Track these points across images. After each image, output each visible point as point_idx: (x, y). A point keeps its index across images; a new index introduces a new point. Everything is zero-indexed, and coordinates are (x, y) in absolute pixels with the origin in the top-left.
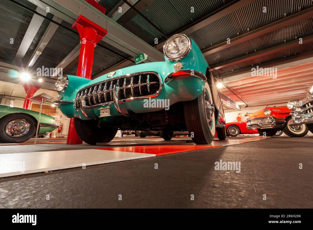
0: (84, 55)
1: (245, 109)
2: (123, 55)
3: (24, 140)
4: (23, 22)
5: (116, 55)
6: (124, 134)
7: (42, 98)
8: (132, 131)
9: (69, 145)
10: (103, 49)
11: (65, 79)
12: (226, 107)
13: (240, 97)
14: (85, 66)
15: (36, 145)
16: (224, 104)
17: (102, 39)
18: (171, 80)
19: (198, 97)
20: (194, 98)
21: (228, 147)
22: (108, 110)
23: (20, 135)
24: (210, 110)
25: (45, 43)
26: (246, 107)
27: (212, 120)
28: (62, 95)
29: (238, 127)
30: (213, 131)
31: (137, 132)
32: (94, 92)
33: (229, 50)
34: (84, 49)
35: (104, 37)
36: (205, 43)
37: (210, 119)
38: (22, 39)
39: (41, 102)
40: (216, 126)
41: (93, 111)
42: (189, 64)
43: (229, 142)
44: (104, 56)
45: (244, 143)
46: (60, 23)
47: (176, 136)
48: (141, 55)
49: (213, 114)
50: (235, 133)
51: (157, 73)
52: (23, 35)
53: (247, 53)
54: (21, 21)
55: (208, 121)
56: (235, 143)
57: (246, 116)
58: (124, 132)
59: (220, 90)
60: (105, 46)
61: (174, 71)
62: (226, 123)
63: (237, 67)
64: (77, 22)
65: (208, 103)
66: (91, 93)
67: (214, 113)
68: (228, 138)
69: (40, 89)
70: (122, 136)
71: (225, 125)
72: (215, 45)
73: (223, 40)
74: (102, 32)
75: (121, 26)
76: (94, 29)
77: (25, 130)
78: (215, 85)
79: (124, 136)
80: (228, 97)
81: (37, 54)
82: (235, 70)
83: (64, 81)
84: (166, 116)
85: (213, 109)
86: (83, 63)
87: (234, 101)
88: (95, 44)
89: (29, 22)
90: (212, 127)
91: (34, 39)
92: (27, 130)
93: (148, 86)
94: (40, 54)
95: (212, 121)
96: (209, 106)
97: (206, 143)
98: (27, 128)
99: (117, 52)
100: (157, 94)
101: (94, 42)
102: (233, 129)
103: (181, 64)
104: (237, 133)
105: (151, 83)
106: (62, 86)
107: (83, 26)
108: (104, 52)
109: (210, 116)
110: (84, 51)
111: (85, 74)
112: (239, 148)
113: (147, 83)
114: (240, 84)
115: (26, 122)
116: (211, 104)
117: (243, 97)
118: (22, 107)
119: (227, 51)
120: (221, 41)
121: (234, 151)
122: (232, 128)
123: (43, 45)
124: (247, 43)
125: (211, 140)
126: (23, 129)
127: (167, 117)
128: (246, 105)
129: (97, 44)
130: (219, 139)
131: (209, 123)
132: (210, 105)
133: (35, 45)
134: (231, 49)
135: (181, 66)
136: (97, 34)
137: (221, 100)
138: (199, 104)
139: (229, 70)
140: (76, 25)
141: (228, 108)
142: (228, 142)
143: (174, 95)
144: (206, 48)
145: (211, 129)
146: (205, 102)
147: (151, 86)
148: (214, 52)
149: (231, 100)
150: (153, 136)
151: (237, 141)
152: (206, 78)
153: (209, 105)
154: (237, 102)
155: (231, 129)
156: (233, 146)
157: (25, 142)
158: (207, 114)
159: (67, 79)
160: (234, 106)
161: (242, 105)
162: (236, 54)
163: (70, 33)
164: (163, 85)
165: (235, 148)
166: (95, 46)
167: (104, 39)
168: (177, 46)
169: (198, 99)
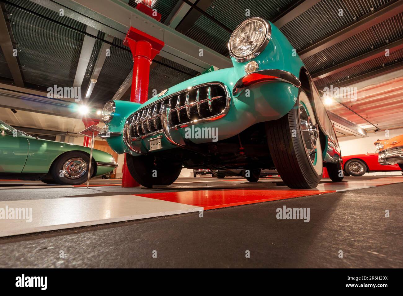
0: (137, 75)
1: (373, 134)
2: (189, 72)
3: (81, 181)
4: (76, 47)
5: (180, 74)
6: (198, 174)
7: (93, 132)
8: (207, 170)
9: (124, 187)
10: (163, 67)
11: (111, 105)
12: (342, 133)
13: (365, 117)
14: (139, 89)
15: (89, 188)
16: (338, 129)
17: (159, 53)
18: (242, 91)
19: (289, 114)
20: (282, 116)
21: (347, 194)
22: (159, 140)
23: (77, 176)
24: (311, 134)
25: (99, 68)
26: (376, 131)
27: (316, 149)
28: (109, 125)
29: (363, 161)
30: (318, 168)
31: (212, 171)
32: (142, 118)
33: (341, 46)
34: (138, 69)
35: (161, 51)
36: (302, 41)
37: (311, 149)
38: (77, 67)
39: (93, 136)
40: (325, 160)
41: (142, 143)
42: (270, 60)
43: (349, 184)
44: (166, 77)
45: (377, 186)
46: (112, 41)
47: (267, 176)
48: (210, 69)
49: (316, 140)
50: (359, 171)
51: (223, 84)
52: (77, 63)
53: (372, 47)
54: (73, 46)
55: (308, 152)
56: (360, 187)
57: (376, 144)
58: (197, 171)
59: (328, 108)
60: (166, 63)
61: (245, 75)
62: (342, 156)
63: (357, 71)
64: (128, 36)
65: (307, 124)
66: (139, 119)
67: (318, 139)
68: (346, 178)
69: (99, 123)
70: (195, 176)
71: (341, 159)
72: (317, 42)
73: (330, 32)
74: (158, 45)
75: (181, 34)
76: (148, 41)
77: (82, 170)
78: (320, 101)
79: (198, 176)
80: (344, 118)
81: (93, 82)
82: (354, 76)
83: (111, 108)
84: (241, 146)
85: (317, 132)
86: (137, 85)
87: (353, 123)
88: (150, 60)
89: (81, 47)
90: (316, 161)
91: (88, 65)
92: (84, 170)
93: (210, 103)
94: (95, 83)
95: (316, 152)
96: (309, 129)
97: (307, 187)
98: (85, 168)
99: (181, 70)
100: (223, 114)
101: (148, 59)
102: (356, 164)
103: (255, 63)
104: (362, 170)
105: (214, 98)
106: (108, 115)
107: (135, 40)
108: (165, 72)
109: (311, 144)
110: (137, 70)
111: (139, 99)
112: (367, 196)
113: (208, 99)
114: (363, 96)
115: (83, 161)
116: (312, 124)
117: (369, 116)
118: (82, 145)
119: (338, 48)
120: (326, 34)
121: (358, 202)
122: (354, 163)
123: (97, 71)
124: (371, 31)
125: (315, 182)
126: (80, 169)
127: (242, 148)
128: (376, 129)
129: (153, 61)
130: (331, 180)
131: (311, 155)
132: (311, 127)
133: (90, 72)
134: (343, 45)
135: (255, 66)
136: (152, 48)
137: (333, 122)
138: (290, 125)
139: (342, 77)
140: (127, 40)
141: (344, 135)
142: (347, 185)
143: (249, 115)
144: (302, 48)
145: (315, 165)
146: (302, 123)
147: (214, 102)
148: (315, 53)
149: (350, 122)
150: (236, 176)
151: (363, 183)
152: (300, 83)
153: (309, 126)
154: (359, 125)
155: (352, 165)
156: (357, 192)
157: (83, 184)
158: (305, 141)
159: (114, 105)
160: (355, 130)
161: (368, 129)
162: (353, 51)
163: (125, 53)
164: (231, 101)
165: (360, 196)
166: (150, 63)
167: (162, 54)
168: (247, 37)
169: (289, 117)
